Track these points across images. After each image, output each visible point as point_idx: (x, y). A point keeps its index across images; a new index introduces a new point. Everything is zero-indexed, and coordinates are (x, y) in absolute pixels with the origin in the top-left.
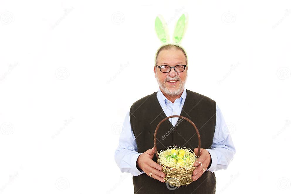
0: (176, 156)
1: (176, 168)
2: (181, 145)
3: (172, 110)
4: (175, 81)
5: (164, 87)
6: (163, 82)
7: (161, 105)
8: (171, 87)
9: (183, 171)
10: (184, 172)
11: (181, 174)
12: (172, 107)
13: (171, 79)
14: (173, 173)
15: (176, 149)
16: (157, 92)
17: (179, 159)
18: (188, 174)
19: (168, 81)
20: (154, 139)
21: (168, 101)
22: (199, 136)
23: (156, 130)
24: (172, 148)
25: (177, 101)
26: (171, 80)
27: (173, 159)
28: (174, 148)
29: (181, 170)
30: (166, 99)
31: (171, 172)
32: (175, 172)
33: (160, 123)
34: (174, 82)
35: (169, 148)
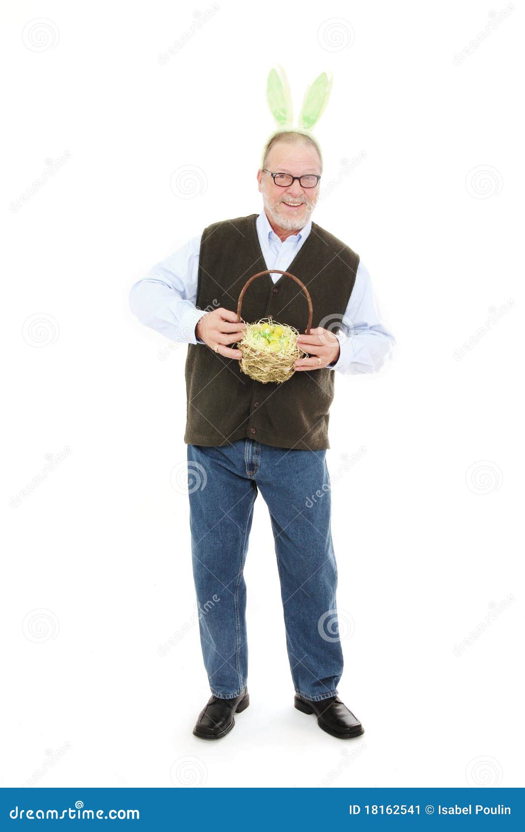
0: (269, 335)
1: (266, 353)
2: (280, 319)
3: (278, 253)
4: (298, 205)
5: (277, 212)
6: (276, 202)
7: (260, 240)
8: (290, 215)
9: (274, 359)
10: (277, 361)
11: (271, 363)
12: (279, 248)
13: (291, 200)
14: (259, 359)
15: (272, 324)
16: (258, 215)
17: (273, 341)
18: (282, 365)
19: (284, 203)
20: (239, 303)
21: (275, 236)
22: (311, 310)
23: (244, 288)
24: (267, 321)
25: (292, 238)
26: (292, 202)
27: (263, 339)
28: (269, 322)
29: (272, 357)
30: (271, 232)
31: (256, 359)
32: (264, 358)
33: (251, 279)
34: (295, 205)
35: (260, 321)
